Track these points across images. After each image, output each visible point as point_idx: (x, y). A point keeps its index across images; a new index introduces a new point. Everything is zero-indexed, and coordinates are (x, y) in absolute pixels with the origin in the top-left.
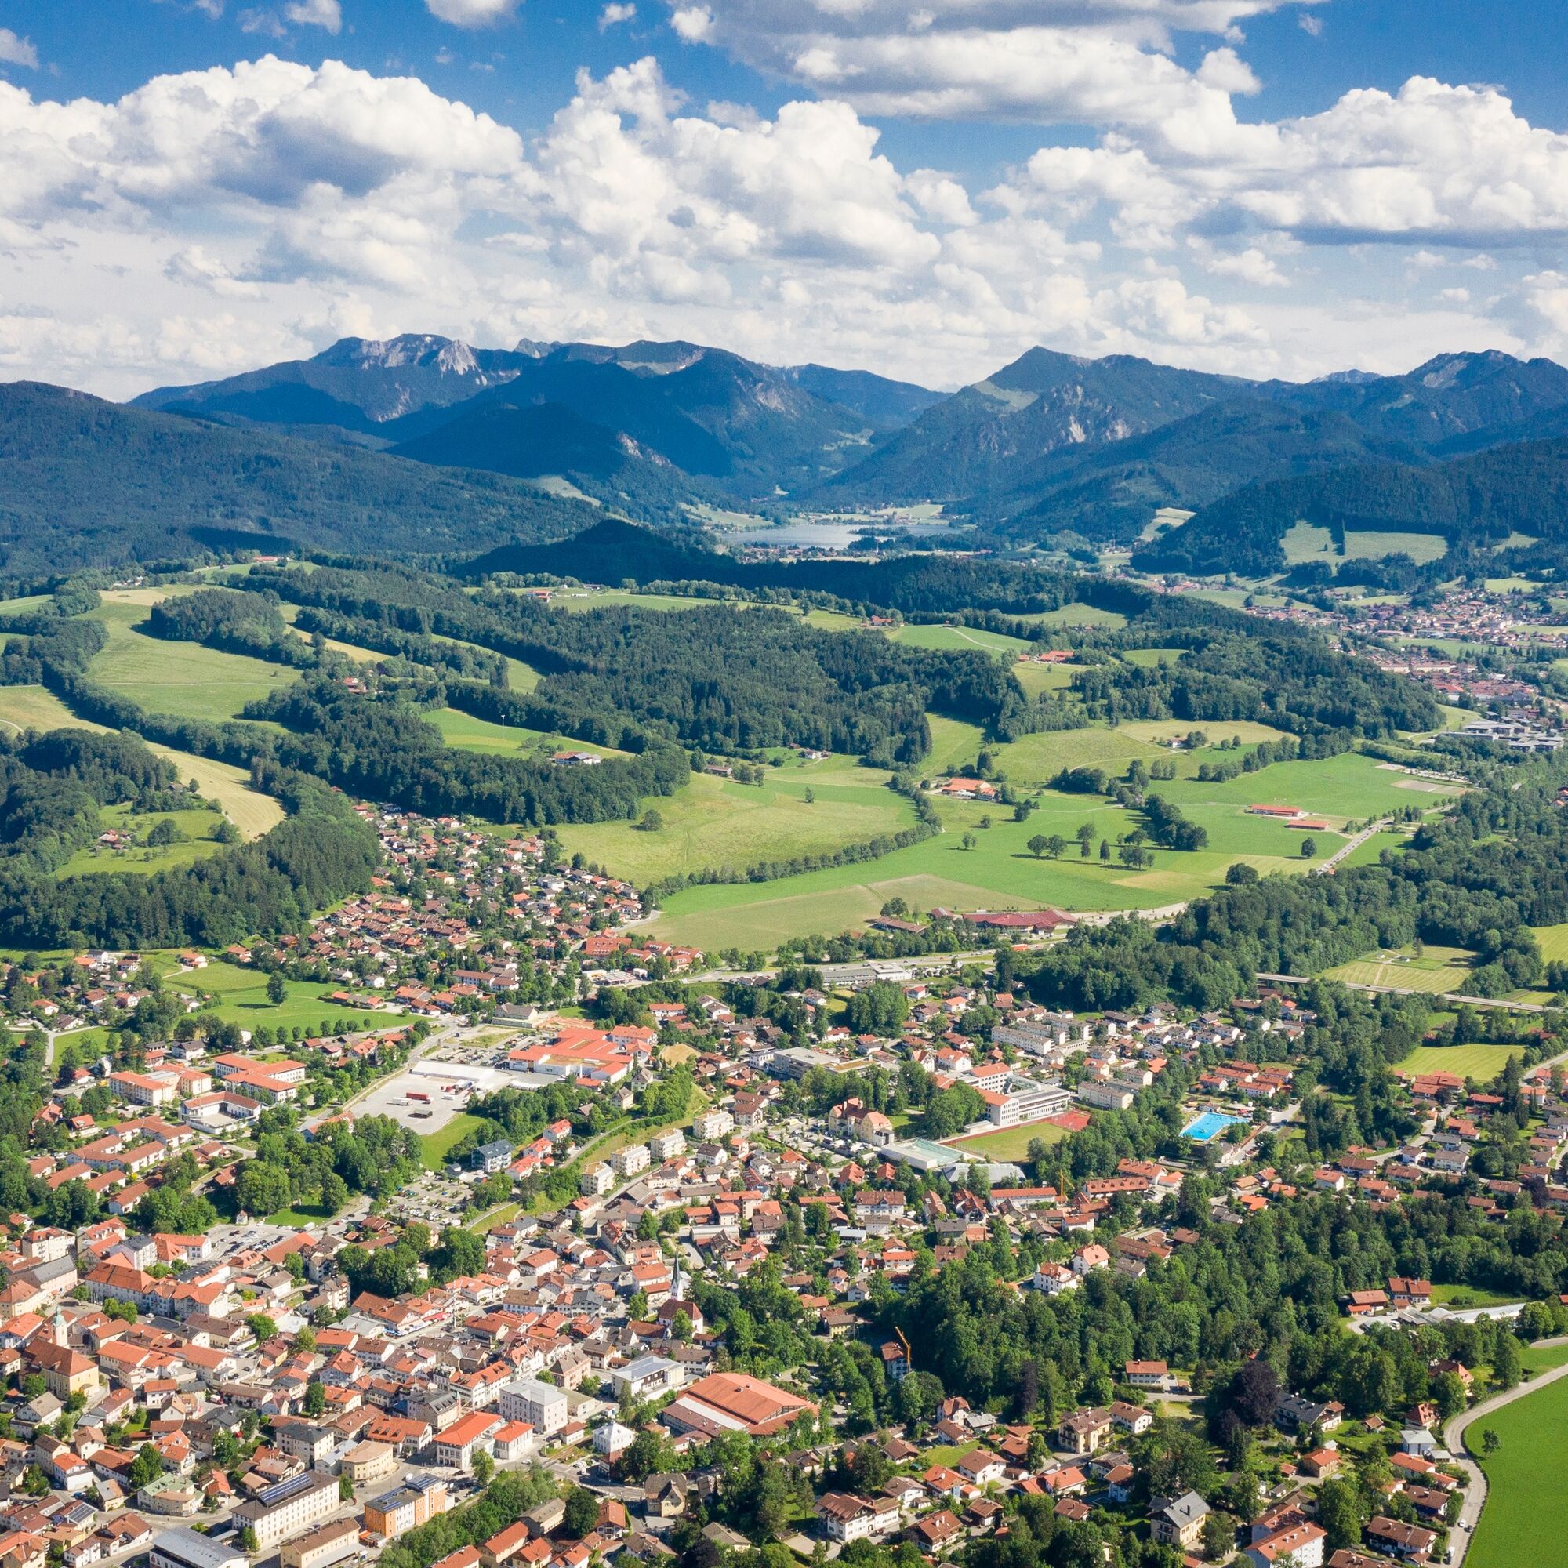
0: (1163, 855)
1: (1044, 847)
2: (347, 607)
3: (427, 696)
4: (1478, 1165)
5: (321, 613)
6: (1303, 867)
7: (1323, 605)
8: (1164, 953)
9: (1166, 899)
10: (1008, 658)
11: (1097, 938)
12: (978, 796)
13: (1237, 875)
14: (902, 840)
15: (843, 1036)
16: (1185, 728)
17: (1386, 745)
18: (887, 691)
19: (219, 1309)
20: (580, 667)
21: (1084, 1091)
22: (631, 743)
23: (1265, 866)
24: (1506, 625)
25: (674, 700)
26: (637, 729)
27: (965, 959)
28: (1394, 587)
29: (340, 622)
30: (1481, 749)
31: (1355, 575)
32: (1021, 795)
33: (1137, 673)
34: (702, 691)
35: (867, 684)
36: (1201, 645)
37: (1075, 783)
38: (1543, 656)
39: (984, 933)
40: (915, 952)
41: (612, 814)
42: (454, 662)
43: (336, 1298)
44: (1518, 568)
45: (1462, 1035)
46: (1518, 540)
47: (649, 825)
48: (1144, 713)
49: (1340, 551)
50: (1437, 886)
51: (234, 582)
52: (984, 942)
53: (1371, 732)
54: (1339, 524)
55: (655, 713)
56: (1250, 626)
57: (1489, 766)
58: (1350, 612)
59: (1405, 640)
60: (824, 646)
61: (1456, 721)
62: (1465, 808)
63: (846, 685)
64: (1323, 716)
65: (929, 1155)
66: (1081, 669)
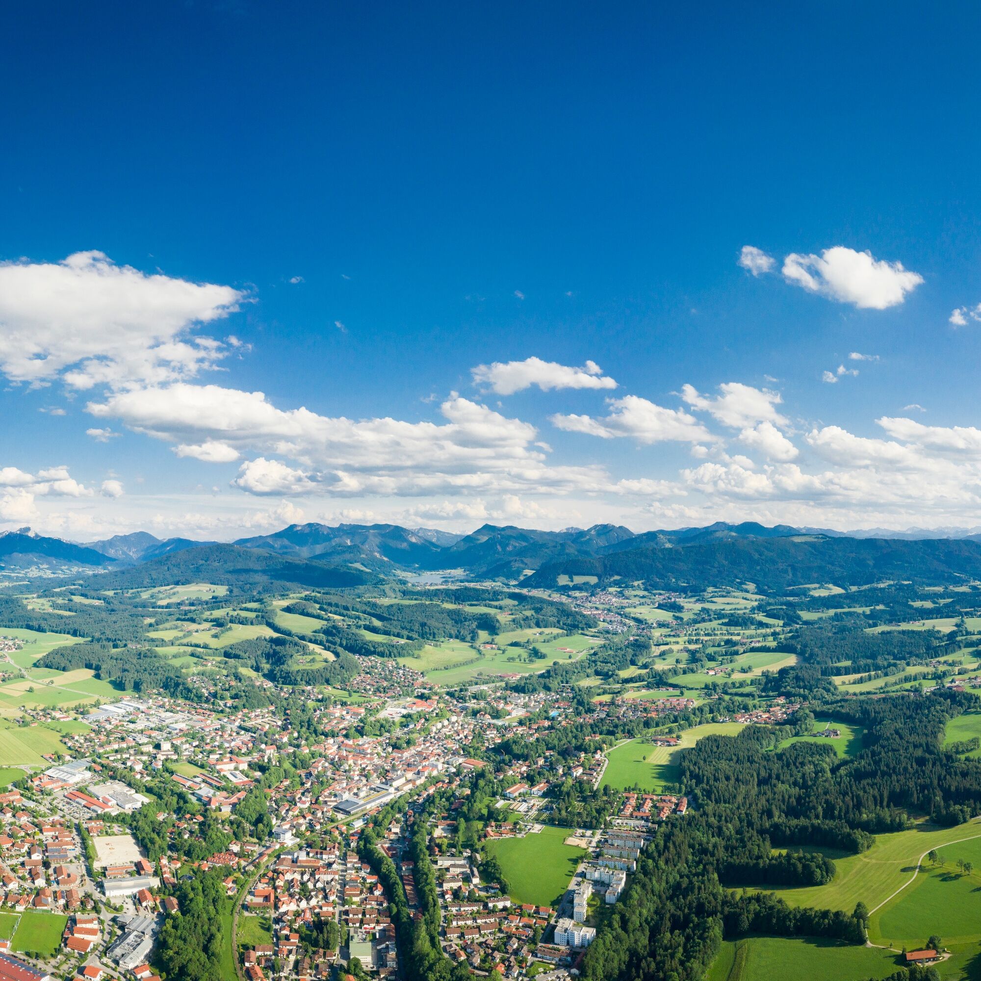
0: (538, 660)
1: (512, 659)
2: (330, 604)
3: (359, 627)
4: (608, 715)
5: (325, 607)
6: (569, 661)
7: (569, 596)
8: (542, 680)
9: (539, 670)
10: (495, 614)
11: (526, 679)
12: (492, 648)
13: (555, 664)
14: (477, 659)
15: (475, 701)
16: (539, 630)
17: (586, 632)
18: (467, 623)
19: (369, 751)
20: (391, 619)
21: (529, 709)
22: (409, 638)
23: (561, 662)
24: (614, 600)
25: (417, 627)
26: (410, 635)
27: (498, 684)
28: (586, 591)
29: (330, 609)
30: (608, 632)
31: (576, 588)
32: (503, 648)
33: (527, 617)
34: (423, 625)
35: (461, 622)
36: (541, 609)
37: (515, 644)
38: (622, 608)
39: (501, 679)
40: (487, 683)
41: (409, 655)
42: (359, 618)
43: (390, 749)
44: (616, 584)
45: (604, 693)
46: (617, 577)
47: (418, 657)
48: (530, 627)
49: (572, 581)
50: (599, 663)
51: (301, 598)
52: (502, 681)
53: (583, 629)
54: (571, 574)
55: (413, 631)
56: (551, 603)
57: (609, 636)
58: (576, 598)
59: (590, 605)
60: (450, 613)
61: (602, 625)
62: (604, 646)
63: (456, 622)
64: (571, 626)
65: (499, 723)
66: (513, 617)
